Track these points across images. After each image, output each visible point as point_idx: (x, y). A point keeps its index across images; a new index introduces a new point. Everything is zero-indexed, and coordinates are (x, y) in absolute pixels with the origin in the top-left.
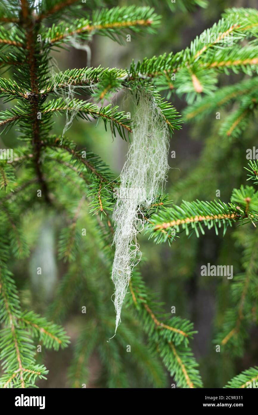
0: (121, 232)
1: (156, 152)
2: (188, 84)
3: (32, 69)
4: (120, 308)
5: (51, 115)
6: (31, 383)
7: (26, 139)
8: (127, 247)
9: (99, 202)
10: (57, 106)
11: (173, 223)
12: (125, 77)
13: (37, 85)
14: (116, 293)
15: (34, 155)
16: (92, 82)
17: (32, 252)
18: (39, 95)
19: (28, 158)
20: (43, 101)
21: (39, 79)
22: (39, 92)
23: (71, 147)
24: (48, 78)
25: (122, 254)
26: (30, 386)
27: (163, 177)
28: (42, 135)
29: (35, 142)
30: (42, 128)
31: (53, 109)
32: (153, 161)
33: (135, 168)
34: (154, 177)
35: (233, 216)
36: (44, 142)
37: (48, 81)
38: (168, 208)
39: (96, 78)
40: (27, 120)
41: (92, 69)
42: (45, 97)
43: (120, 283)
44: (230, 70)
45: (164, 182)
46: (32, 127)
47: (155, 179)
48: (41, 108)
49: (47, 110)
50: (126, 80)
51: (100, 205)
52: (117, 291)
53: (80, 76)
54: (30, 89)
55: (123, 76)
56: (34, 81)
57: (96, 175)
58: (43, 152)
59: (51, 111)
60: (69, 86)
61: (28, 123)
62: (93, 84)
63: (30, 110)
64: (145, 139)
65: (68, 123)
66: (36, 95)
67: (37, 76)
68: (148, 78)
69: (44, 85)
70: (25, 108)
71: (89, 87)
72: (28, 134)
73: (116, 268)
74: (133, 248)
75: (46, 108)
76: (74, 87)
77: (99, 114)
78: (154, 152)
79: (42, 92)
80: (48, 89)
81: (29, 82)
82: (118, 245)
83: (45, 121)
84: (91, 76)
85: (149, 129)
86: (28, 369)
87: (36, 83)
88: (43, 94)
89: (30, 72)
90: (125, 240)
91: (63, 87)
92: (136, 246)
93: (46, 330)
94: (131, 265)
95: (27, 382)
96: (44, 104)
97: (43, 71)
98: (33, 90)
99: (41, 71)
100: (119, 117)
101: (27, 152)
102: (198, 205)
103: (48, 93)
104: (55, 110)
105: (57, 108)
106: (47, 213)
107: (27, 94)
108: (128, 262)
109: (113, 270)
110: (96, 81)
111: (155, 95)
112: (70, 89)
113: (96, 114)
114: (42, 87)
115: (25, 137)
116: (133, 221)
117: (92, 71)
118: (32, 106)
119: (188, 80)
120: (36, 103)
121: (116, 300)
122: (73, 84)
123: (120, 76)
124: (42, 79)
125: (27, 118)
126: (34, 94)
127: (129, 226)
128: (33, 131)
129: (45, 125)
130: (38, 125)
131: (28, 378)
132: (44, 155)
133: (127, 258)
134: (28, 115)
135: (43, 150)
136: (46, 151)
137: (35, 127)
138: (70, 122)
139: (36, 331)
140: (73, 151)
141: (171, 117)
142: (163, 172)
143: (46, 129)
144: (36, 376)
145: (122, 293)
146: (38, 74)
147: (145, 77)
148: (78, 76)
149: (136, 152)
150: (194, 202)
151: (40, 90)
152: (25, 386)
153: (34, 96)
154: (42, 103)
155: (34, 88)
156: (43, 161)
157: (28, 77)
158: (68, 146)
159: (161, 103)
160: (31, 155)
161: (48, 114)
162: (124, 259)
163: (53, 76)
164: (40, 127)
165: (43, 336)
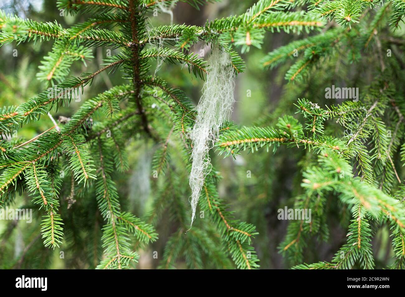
0: (197, 149)
1: (224, 89)
2: (243, 39)
3: (133, 25)
4: (195, 207)
5: (147, 60)
6: (126, 265)
7: (129, 78)
8: (201, 160)
9: (181, 126)
10: (152, 54)
11: (235, 142)
12: (202, 32)
13: (137, 37)
14: (193, 196)
15: (134, 91)
16: (177, 35)
17: (131, 167)
18: (139, 45)
19: (130, 93)
20: (142, 49)
21: (139, 32)
22: (139, 42)
23: (163, 85)
24: (145, 32)
25: (197, 165)
26: (124, 268)
27: (230, 108)
28: (142, 75)
29: (136, 81)
30: (141, 70)
31: (150, 56)
32: (221, 96)
33: (208, 101)
34: (223, 107)
35: (282, 139)
36: (143, 81)
37: (145, 34)
38: (232, 131)
39: (181, 33)
40: (129, 63)
41: (178, 26)
42: (143, 46)
43: (196, 188)
44: (275, 29)
45: (231, 111)
46: (134, 69)
47: (222, 109)
48: (140, 54)
49: (145, 56)
50: (202, 35)
51: (182, 128)
52: (193, 194)
53: (169, 31)
54: (132, 40)
55: (200, 32)
56: (134, 34)
57: (181, 106)
58: (142, 89)
59: (147, 56)
60: (160, 38)
61: (131, 66)
62: (178, 37)
63: (132, 56)
64: (215, 78)
65: (159, 66)
66: (136, 45)
67: (137, 31)
68: (218, 33)
69: (142, 37)
70: (128, 54)
71: (175, 39)
72: (130, 73)
73: (192, 176)
74: (206, 161)
75: (144, 55)
76: (164, 39)
77: (184, 60)
78: (222, 89)
79: (141, 42)
80: (146, 40)
81: (131, 35)
82: (194, 159)
83: (144, 64)
84: (177, 31)
85: (220, 72)
86: (124, 255)
87: (136, 35)
88: (141, 44)
89: (132, 27)
90: (199, 154)
91: (155, 39)
92: (208, 159)
93: (140, 227)
94: (204, 174)
95: (123, 265)
96: (143, 52)
97: (141, 27)
98: (134, 41)
99: (140, 27)
100: (198, 63)
101: (129, 88)
102: (254, 129)
103: (145, 43)
104: (151, 56)
105: (153, 55)
106: (146, 142)
107: (129, 44)
108: (201, 171)
109: (191, 178)
110: (180, 35)
111: (225, 46)
112: (160, 40)
113: (182, 59)
114: (140, 39)
115: (128, 77)
116: (205, 141)
117: (178, 28)
118: (133, 53)
119: (243, 36)
120: (136, 51)
121: (192, 201)
122: (163, 37)
123: (197, 32)
124: (141, 33)
125: (129, 62)
126: (134, 44)
127: (202, 144)
128: (134, 72)
129: (143, 67)
130: (138, 68)
131: (123, 261)
132: (143, 91)
133: (201, 168)
134: (130, 59)
135: (142, 87)
136: (144, 88)
137: (136, 69)
138: (160, 65)
139: (132, 228)
140: (164, 88)
141: (236, 63)
142: (229, 104)
143: (144, 71)
144: (129, 259)
145: (197, 195)
146: (137, 29)
147: (215, 33)
148: (168, 31)
149: (208, 89)
150: (252, 127)
151: (139, 40)
152: (121, 267)
153: (135, 45)
154: (141, 51)
155: (134, 39)
156: (142, 96)
157: (130, 31)
158: (161, 84)
159: (229, 52)
160: (132, 91)
161: (145, 59)
162: (199, 169)
163: (149, 31)
164: (140, 69)
165: (137, 232)
